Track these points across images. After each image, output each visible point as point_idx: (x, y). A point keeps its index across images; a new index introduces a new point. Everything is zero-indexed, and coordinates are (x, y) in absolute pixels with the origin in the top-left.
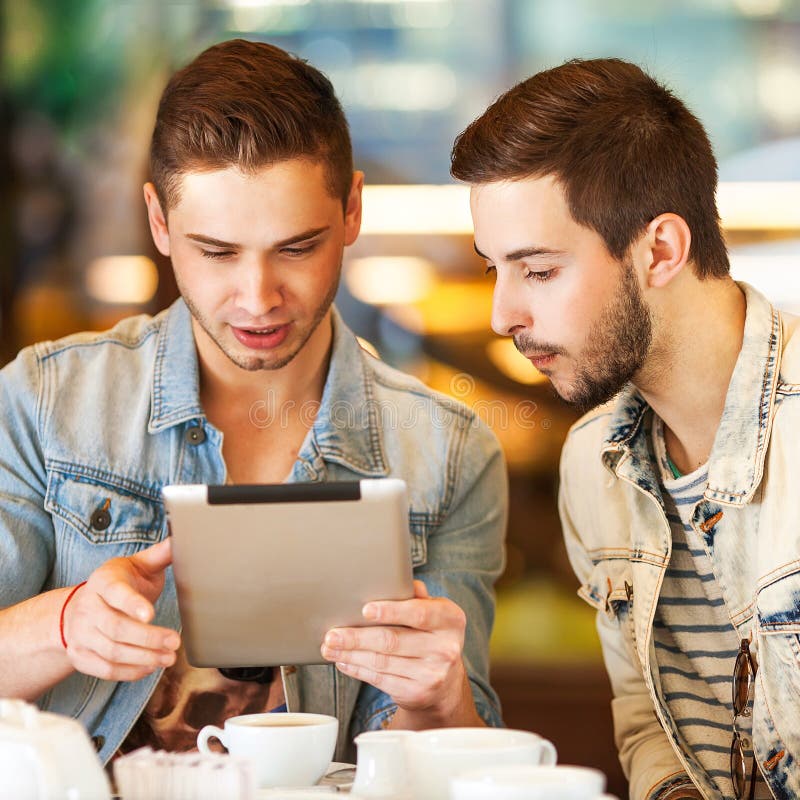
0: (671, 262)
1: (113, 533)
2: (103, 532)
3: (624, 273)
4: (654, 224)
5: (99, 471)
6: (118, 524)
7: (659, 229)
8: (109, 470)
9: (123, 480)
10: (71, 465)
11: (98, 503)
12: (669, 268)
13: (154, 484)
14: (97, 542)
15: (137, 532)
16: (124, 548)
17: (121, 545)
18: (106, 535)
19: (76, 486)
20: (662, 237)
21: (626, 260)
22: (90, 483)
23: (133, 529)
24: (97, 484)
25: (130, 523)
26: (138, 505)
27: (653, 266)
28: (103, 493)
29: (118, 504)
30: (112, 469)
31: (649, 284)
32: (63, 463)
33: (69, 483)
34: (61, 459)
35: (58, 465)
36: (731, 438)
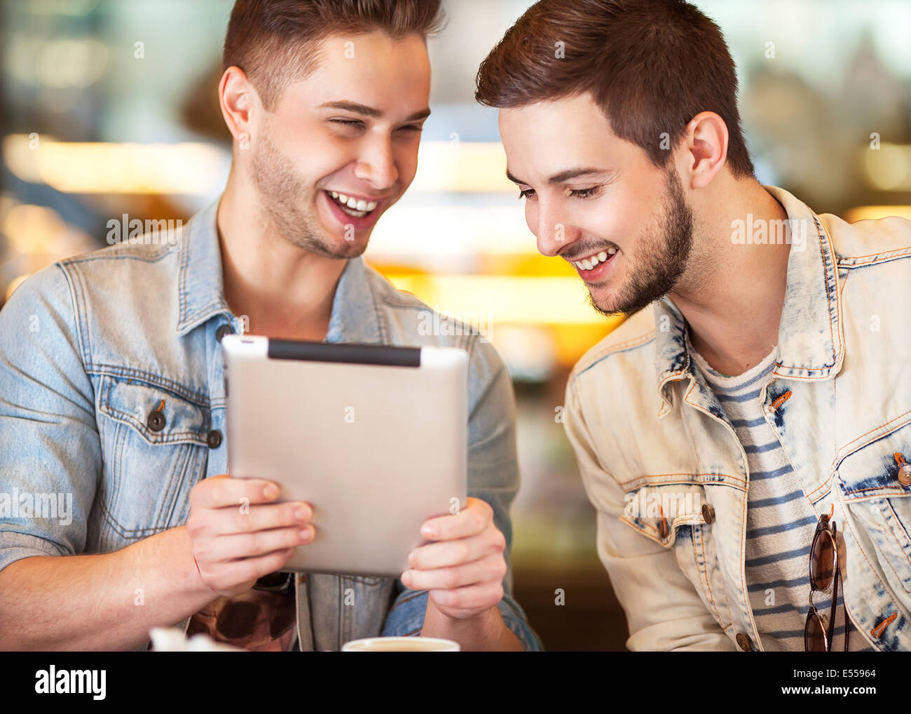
0: (712, 160)
1: (168, 435)
2: (159, 433)
3: (668, 177)
4: (693, 124)
5: (150, 375)
6: (174, 425)
7: (698, 129)
8: (159, 374)
9: (173, 383)
10: (123, 368)
11: (153, 404)
12: (711, 166)
13: (199, 389)
14: (155, 442)
15: (192, 433)
16: (178, 449)
17: (176, 445)
18: (162, 436)
19: (129, 388)
20: (701, 137)
21: (669, 166)
22: (142, 385)
23: (188, 430)
24: (150, 386)
25: (184, 425)
26: (189, 408)
27: (696, 166)
28: (157, 395)
29: (172, 407)
30: (162, 372)
31: (692, 187)
32: (114, 367)
33: (122, 386)
34: (111, 364)
35: (109, 369)
36: (801, 314)
